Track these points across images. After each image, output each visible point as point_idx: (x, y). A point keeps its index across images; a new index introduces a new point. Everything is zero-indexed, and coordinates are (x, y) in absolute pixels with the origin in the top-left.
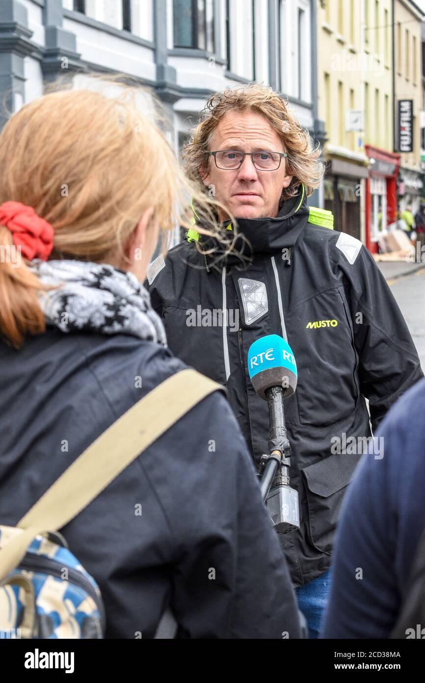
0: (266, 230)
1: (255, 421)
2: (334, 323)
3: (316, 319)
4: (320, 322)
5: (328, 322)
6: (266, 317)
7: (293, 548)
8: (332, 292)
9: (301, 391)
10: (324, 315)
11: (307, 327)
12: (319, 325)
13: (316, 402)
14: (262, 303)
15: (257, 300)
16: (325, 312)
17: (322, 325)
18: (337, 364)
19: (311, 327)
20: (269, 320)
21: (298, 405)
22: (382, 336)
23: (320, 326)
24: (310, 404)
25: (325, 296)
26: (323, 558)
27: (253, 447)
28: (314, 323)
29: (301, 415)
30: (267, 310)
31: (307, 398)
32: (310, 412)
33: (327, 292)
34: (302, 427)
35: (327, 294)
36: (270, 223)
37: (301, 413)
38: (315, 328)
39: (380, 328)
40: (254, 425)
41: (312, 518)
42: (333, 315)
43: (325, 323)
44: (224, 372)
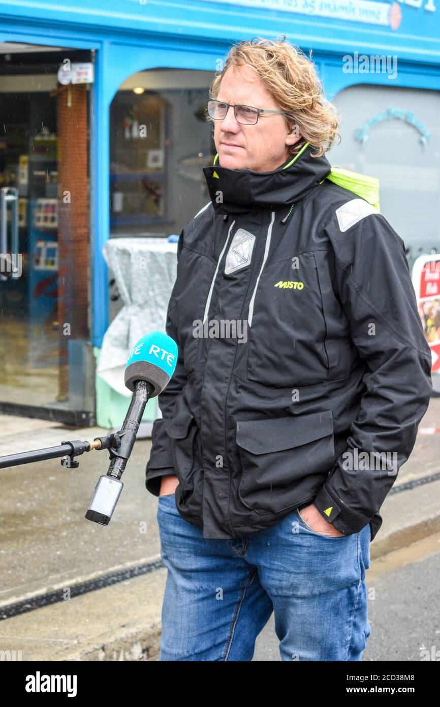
0: (246, 182)
2: (300, 286)
3: (287, 279)
4: (289, 282)
5: (296, 283)
6: (246, 270)
7: (226, 499)
8: (307, 255)
9: (252, 347)
11: (276, 285)
12: (287, 286)
13: (265, 360)
14: (245, 255)
15: (241, 252)
16: (296, 274)
17: (290, 286)
18: (296, 327)
19: (280, 287)
20: (249, 272)
21: (248, 360)
22: (370, 312)
24: (260, 362)
26: (251, 515)
28: (285, 283)
29: (249, 371)
30: (249, 263)
31: (256, 354)
32: (258, 370)
33: (303, 254)
34: (247, 383)
35: (303, 256)
36: (250, 176)
37: (249, 369)
38: (284, 287)
39: (369, 303)
40: (209, 372)
41: (245, 472)
42: (302, 278)
43: (294, 285)
44: (202, 317)
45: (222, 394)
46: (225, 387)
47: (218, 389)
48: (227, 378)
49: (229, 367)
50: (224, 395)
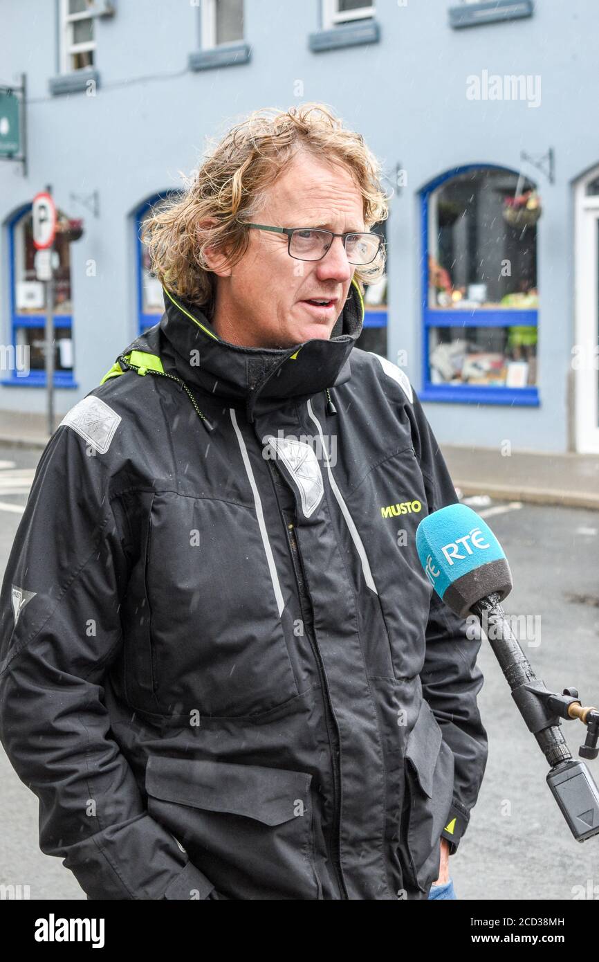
1: (335, 683)
2: (416, 506)
3: (389, 501)
4: (398, 506)
5: (408, 504)
6: (322, 504)
8: (406, 455)
9: (393, 623)
10: (400, 493)
11: (381, 515)
12: (397, 511)
13: (409, 639)
17: (402, 510)
19: (387, 515)
20: (326, 507)
21: (391, 648)
23: (399, 514)
24: (405, 644)
25: (397, 462)
27: (339, 727)
29: (396, 664)
31: (401, 634)
33: (399, 455)
34: (398, 684)
35: (398, 458)
37: (396, 661)
38: (391, 516)
42: (414, 492)
43: (406, 507)
44: (274, 603)
45: (370, 718)
46: (370, 705)
47: (361, 713)
48: (365, 689)
49: (360, 670)
50: (374, 718)
